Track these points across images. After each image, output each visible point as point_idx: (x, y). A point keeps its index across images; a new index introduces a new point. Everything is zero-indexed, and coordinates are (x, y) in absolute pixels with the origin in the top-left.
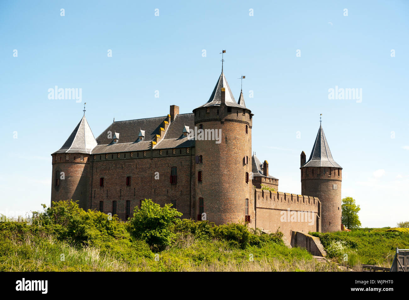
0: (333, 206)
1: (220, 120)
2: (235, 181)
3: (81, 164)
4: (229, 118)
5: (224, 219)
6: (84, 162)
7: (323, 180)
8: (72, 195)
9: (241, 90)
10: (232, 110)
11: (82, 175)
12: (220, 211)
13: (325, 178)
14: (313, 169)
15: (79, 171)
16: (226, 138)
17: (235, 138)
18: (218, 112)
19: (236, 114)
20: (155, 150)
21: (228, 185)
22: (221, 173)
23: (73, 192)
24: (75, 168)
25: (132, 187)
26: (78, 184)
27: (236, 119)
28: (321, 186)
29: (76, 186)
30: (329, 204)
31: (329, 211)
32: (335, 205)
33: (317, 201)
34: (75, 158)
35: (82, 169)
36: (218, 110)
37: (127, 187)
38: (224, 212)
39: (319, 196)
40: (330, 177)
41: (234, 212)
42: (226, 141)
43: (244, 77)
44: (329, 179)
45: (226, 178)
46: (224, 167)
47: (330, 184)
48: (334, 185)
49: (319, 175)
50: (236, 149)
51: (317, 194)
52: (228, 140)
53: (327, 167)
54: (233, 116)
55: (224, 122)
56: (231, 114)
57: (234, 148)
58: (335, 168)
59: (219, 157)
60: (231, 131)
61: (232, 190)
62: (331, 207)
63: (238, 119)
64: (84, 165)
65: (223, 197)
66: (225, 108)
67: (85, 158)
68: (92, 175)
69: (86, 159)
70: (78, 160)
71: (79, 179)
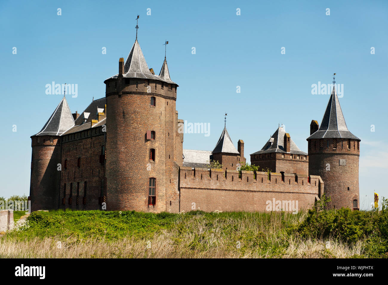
0: (340, 186)
1: (117, 93)
2: (133, 158)
3: (50, 147)
4: (127, 90)
5: (121, 201)
6: (54, 145)
7: (326, 154)
8: (42, 178)
9: (165, 58)
10: (130, 81)
11: (52, 157)
12: (117, 191)
13: (328, 152)
14: (315, 141)
15: (49, 153)
16: (124, 113)
17: (135, 112)
18: (116, 85)
19: (136, 86)
20: (93, 128)
21: (125, 163)
22: (118, 151)
23: (43, 175)
24: (45, 151)
25: (81, 168)
26: (48, 167)
27: (135, 91)
28: (324, 161)
29: (46, 169)
30: (333, 183)
31: (333, 192)
32: (342, 184)
33: (318, 180)
34: (44, 141)
35: (52, 152)
36: (116, 82)
37: (78, 168)
38: (121, 193)
39: (322, 174)
40: (336, 150)
41: (132, 193)
42: (124, 115)
43: (167, 43)
44: (334, 152)
45: (122, 156)
46: (121, 144)
47: (336, 158)
48: (341, 160)
49: (321, 149)
50: (135, 124)
51: (320, 171)
52: (125, 115)
53: (330, 138)
54: (132, 88)
55: (122, 96)
56: (129, 86)
57: (133, 123)
58: (342, 140)
59: (117, 133)
60: (129, 104)
61: (130, 168)
62: (336, 187)
63: (138, 91)
64: (54, 147)
65: (120, 176)
66: (122, 79)
67: (54, 140)
68: (61, 157)
69: (56, 141)
70: (48, 143)
71: (49, 162)
